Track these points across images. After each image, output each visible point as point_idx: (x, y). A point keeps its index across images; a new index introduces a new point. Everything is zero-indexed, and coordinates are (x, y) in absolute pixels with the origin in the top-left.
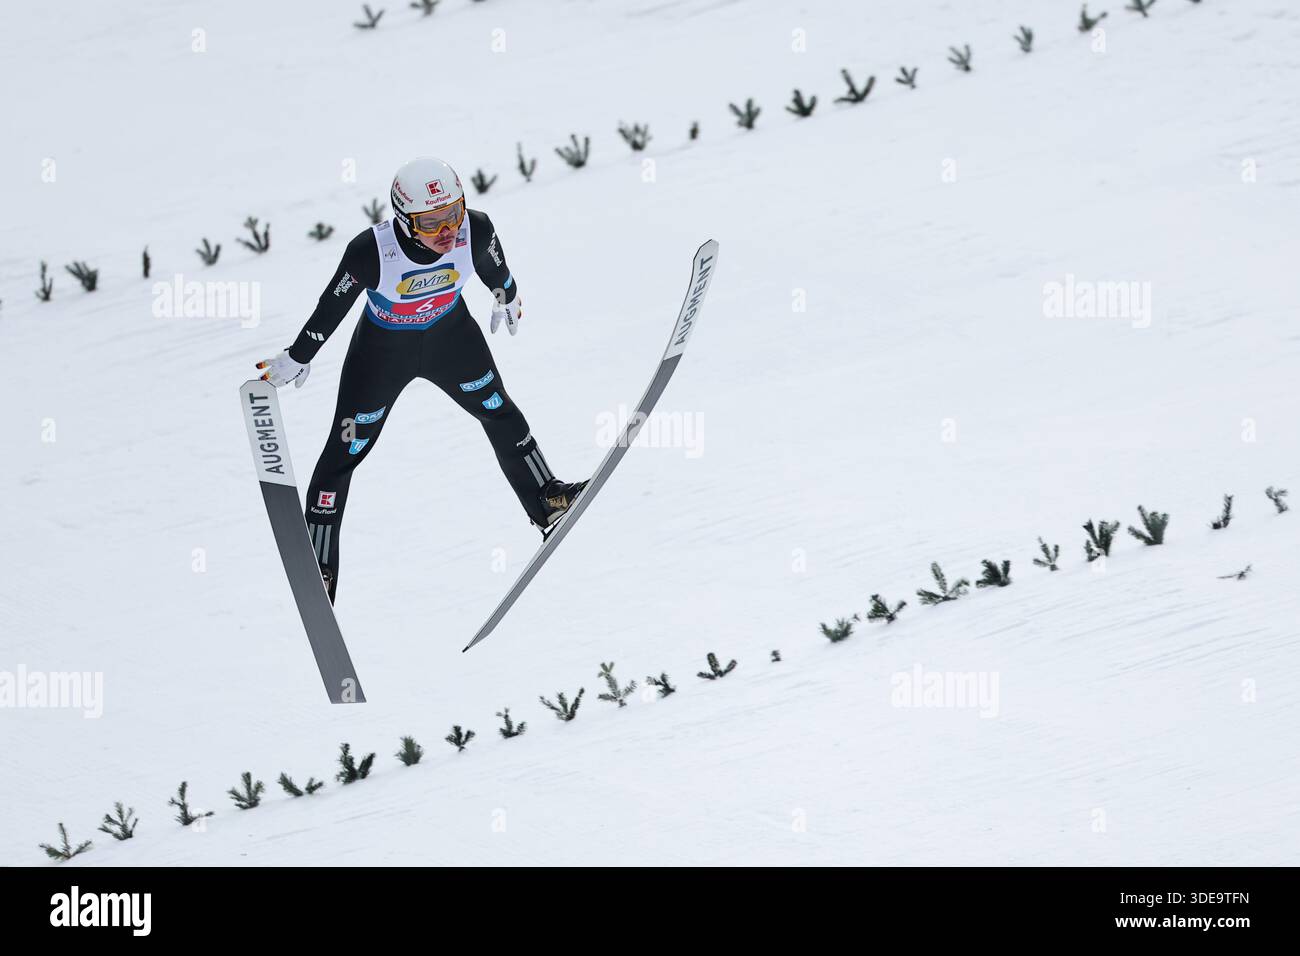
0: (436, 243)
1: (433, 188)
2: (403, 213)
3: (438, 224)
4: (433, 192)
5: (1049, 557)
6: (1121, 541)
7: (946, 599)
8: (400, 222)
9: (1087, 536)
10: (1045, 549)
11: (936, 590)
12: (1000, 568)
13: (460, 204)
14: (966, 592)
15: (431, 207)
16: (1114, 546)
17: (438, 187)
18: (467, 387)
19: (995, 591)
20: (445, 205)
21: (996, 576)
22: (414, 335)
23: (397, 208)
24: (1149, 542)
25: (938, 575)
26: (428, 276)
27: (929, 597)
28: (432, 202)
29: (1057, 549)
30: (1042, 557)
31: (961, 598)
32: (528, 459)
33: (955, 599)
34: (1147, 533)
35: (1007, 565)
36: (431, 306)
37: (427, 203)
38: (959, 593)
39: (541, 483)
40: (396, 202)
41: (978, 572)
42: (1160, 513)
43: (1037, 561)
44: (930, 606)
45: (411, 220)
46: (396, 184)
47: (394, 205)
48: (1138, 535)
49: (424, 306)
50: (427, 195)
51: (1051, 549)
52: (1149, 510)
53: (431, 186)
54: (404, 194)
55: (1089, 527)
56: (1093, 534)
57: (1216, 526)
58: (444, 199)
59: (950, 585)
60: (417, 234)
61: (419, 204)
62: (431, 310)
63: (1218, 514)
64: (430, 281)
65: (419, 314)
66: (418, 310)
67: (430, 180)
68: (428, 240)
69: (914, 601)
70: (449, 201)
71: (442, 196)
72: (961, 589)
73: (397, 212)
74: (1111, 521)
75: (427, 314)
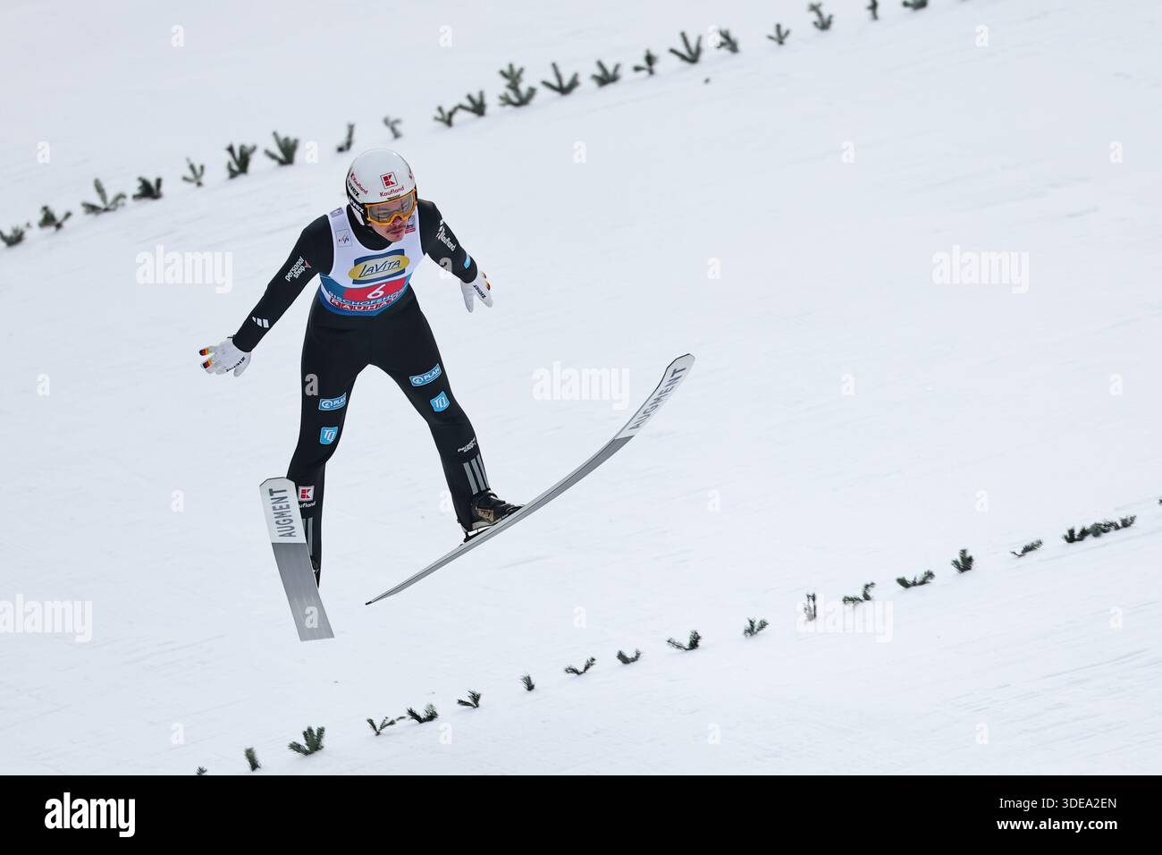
0: (388, 232)
1: (387, 180)
2: (357, 203)
3: (390, 214)
4: (388, 184)
5: (196, 176)
6: (258, 162)
7: (106, 210)
8: (354, 209)
9: (227, 157)
10: (192, 168)
11: (97, 201)
12: (153, 183)
13: (412, 196)
14: (123, 205)
15: (385, 199)
16: (252, 166)
17: (392, 179)
18: (417, 380)
19: (149, 205)
20: (398, 197)
21: (149, 191)
22: (365, 321)
23: (352, 197)
24: (282, 163)
25: (99, 189)
26: (380, 262)
27: (92, 209)
28: (386, 194)
29: (202, 168)
30: (190, 174)
31: (119, 209)
32: (466, 466)
33: (114, 210)
34: (280, 155)
35: (159, 182)
36: (382, 293)
37: (381, 194)
38: (117, 205)
39: (475, 491)
40: (351, 192)
41: (135, 188)
42: (292, 138)
43: (185, 179)
44: (92, 216)
45: (365, 210)
46: (351, 175)
47: (349, 194)
48: (273, 157)
49: (374, 292)
50: (381, 187)
51: (198, 168)
52: (282, 136)
53: (386, 178)
54: (359, 185)
55: (231, 149)
56: (233, 155)
57: (341, 150)
58: (397, 191)
59: (110, 198)
60: (370, 222)
61: (374, 194)
62: (382, 297)
63: (341, 139)
64: (382, 267)
65: (370, 300)
66: (370, 296)
67: (385, 172)
68: (380, 228)
69: (79, 212)
70: (402, 193)
71: (395, 188)
72: (120, 201)
73: (352, 201)
74: (249, 145)
75: (378, 300)
